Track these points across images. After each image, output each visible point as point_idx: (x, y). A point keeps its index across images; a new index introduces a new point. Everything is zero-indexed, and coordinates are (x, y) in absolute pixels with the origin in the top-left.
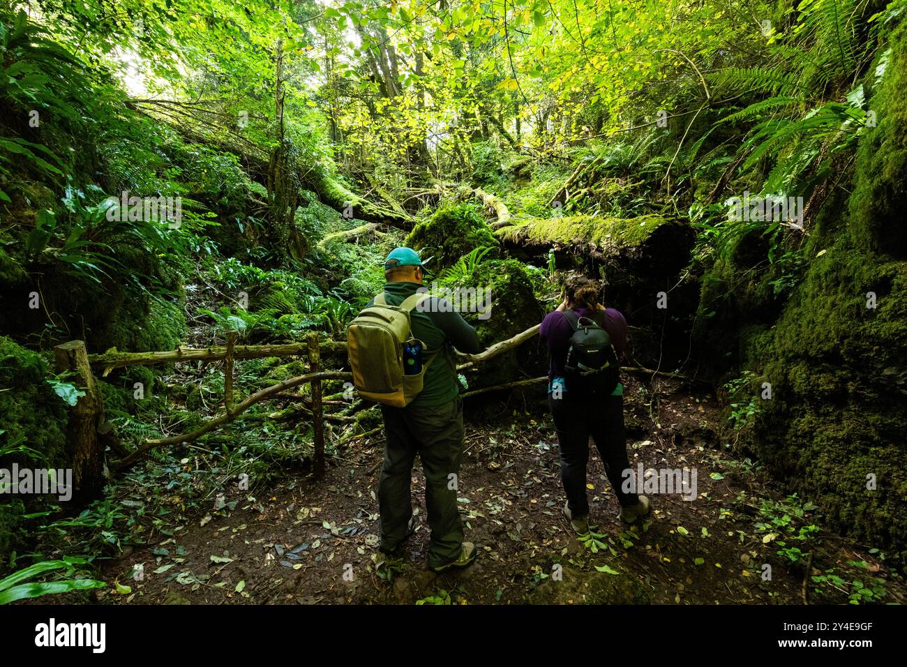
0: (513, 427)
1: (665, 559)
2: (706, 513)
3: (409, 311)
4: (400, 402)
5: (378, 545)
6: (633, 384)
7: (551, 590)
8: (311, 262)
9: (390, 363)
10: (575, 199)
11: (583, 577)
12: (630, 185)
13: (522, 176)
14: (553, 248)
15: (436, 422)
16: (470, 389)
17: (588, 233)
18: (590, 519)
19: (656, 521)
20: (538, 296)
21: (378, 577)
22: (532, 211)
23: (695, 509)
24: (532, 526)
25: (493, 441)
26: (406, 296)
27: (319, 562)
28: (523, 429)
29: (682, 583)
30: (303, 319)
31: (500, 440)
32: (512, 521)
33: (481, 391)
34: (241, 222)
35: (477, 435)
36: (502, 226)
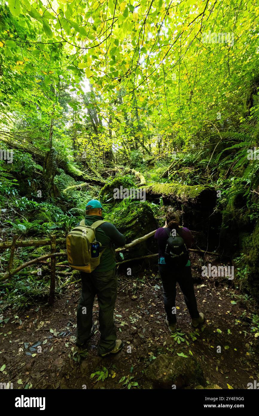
0: (144, 277)
1: (212, 346)
2: (230, 322)
3: (95, 228)
4: (89, 271)
5: (76, 342)
6: (197, 257)
7: (156, 367)
8: (60, 199)
9: (85, 252)
10: (172, 175)
11: (171, 359)
12: (193, 170)
13: (151, 164)
14: (162, 196)
15: (105, 279)
16: (125, 259)
17: (175, 191)
18: (177, 325)
19: (207, 326)
20: (156, 217)
21: (74, 360)
22: (154, 179)
23: (224, 319)
24: (150, 329)
25: (135, 285)
26: (94, 222)
27: (45, 352)
28: (149, 278)
29: (219, 360)
30: (53, 225)
31: (138, 284)
32: (141, 327)
33: (130, 260)
34: (30, 181)
35: (128, 282)
36: (142, 185)
